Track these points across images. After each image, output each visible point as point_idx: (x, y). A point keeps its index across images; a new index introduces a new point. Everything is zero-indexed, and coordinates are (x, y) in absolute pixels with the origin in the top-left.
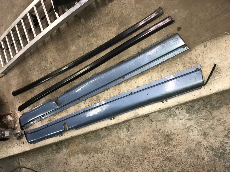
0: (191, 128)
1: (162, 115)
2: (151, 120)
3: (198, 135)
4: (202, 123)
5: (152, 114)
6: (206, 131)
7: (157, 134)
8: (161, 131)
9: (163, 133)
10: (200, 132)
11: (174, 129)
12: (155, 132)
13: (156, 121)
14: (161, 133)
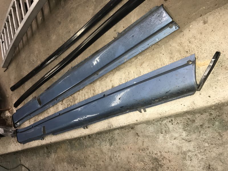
0: (190, 154)
1: (151, 129)
2: (137, 134)
3: (199, 167)
4: (205, 148)
5: (138, 125)
6: (212, 163)
7: (144, 154)
8: (149, 151)
9: (150, 155)
10: (202, 162)
11: (166, 151)
12: (141, 151)
13: (143, 136)
14: (148, 154)
